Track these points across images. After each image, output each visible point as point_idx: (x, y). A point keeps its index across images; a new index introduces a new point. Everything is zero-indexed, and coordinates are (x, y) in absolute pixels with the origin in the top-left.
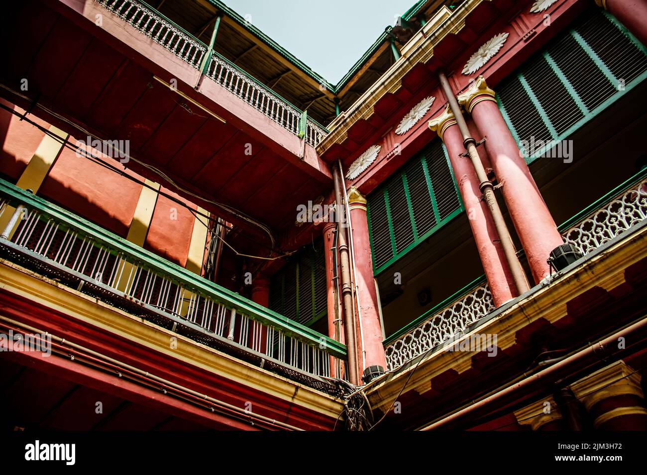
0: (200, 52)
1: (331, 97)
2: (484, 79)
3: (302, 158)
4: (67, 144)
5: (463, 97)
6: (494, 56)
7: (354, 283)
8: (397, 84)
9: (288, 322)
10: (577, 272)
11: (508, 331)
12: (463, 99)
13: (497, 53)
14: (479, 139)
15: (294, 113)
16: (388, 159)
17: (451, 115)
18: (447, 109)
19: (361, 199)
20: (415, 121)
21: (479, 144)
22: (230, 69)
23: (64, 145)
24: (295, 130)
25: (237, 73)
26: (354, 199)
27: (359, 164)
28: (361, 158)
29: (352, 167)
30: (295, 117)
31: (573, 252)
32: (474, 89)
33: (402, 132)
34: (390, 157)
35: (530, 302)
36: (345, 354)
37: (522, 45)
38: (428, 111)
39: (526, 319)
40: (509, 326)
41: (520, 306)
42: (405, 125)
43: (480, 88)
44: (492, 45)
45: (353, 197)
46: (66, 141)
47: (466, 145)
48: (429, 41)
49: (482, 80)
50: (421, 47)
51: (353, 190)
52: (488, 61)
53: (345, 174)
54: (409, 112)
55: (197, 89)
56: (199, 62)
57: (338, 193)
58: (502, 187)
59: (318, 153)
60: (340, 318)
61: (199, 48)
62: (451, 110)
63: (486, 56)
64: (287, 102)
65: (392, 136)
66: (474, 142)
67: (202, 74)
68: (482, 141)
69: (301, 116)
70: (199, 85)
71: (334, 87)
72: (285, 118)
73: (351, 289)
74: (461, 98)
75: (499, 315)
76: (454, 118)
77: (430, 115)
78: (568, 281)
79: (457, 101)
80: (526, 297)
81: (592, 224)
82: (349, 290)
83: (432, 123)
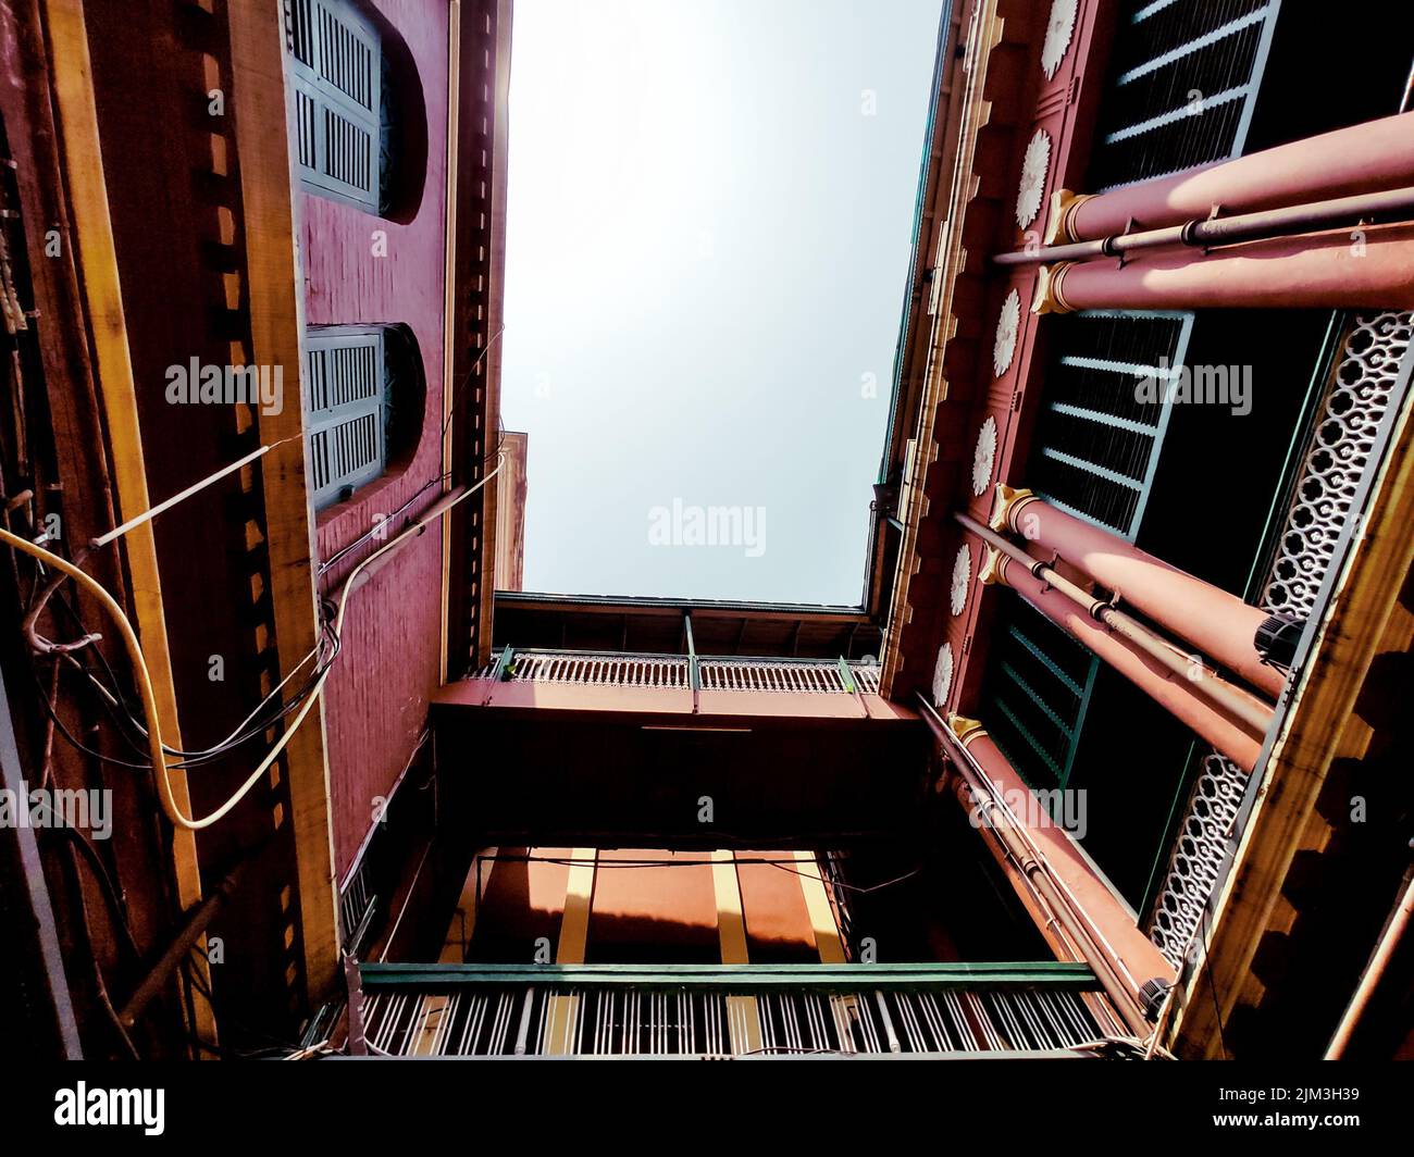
0: (682, 668)
1: (866, 619)
2: (1003, 485)
3: (868, 716)
4: (599, 864)
5: (997, 521)
6: (996, 451)
7: (1032, 849)
8: (915, 559)
9: (968, 969)
10: (1320, 652)
11: (1300, 813)
12: (997, 524)
13: (997, 446)
14: (1047, 557)
15: (829, 668)
16: (966, 653)
17: (997, 552)
18: (989, 548)
19: (972, 724)
20: (965, 586)
21: (1054, 563)
22: (725, 666)
23: (596, 867)
24: (841, 688)
25: (736, 665)
26: (962, 728)
27: (940, 681)
28: (938, 672)
29: (934, 689)
30: (833, 672)
31: (1288, 624)
32: (1002, 504)
33: (960, 610)
34: (967, 649)
35: (1290, 744)
36: (1093, 978)
37: (1016, 417)
38: (971, 564)
39: (1310, 775)
40: (1294, 803)
41: (1279, 760)
42: (959, 599)
43: (1006, 498)
44: (985, 442)
45: (959, 726)
46: (596, 861)
47: (1037, 574)
48: (914, 489)
49: (1001, 487)
50: (910, 502)
51: (953, 717)
52: (994, 462)
53: (932, 703)
54: (952, 581)
55: (696, 711)
56: (686, 679)
57: (939, 733)
58: (1121, 597)
59: (884, 698)
60: (1052, 917)
61: (678, 663)
62: (993, 548)
63: (987, 458)
64: (814, 660)
65: (952, 620)
66: (1045, 565)
67: (695, 691)
68: (1055, 556)
69: (839, 667)
70: (695, 706)
71: (861, 607)
72: (821, 680)
73: (1034, 862)
74: (995, 524)
75: (1259, 792)
76: (1003, 554)
77: (976, 566)
78: (1319, 673)
79: (993, 530)
80: (1275, 738)
81: (1289, 563)
82: (1033, 865)
83: (984, 576)
